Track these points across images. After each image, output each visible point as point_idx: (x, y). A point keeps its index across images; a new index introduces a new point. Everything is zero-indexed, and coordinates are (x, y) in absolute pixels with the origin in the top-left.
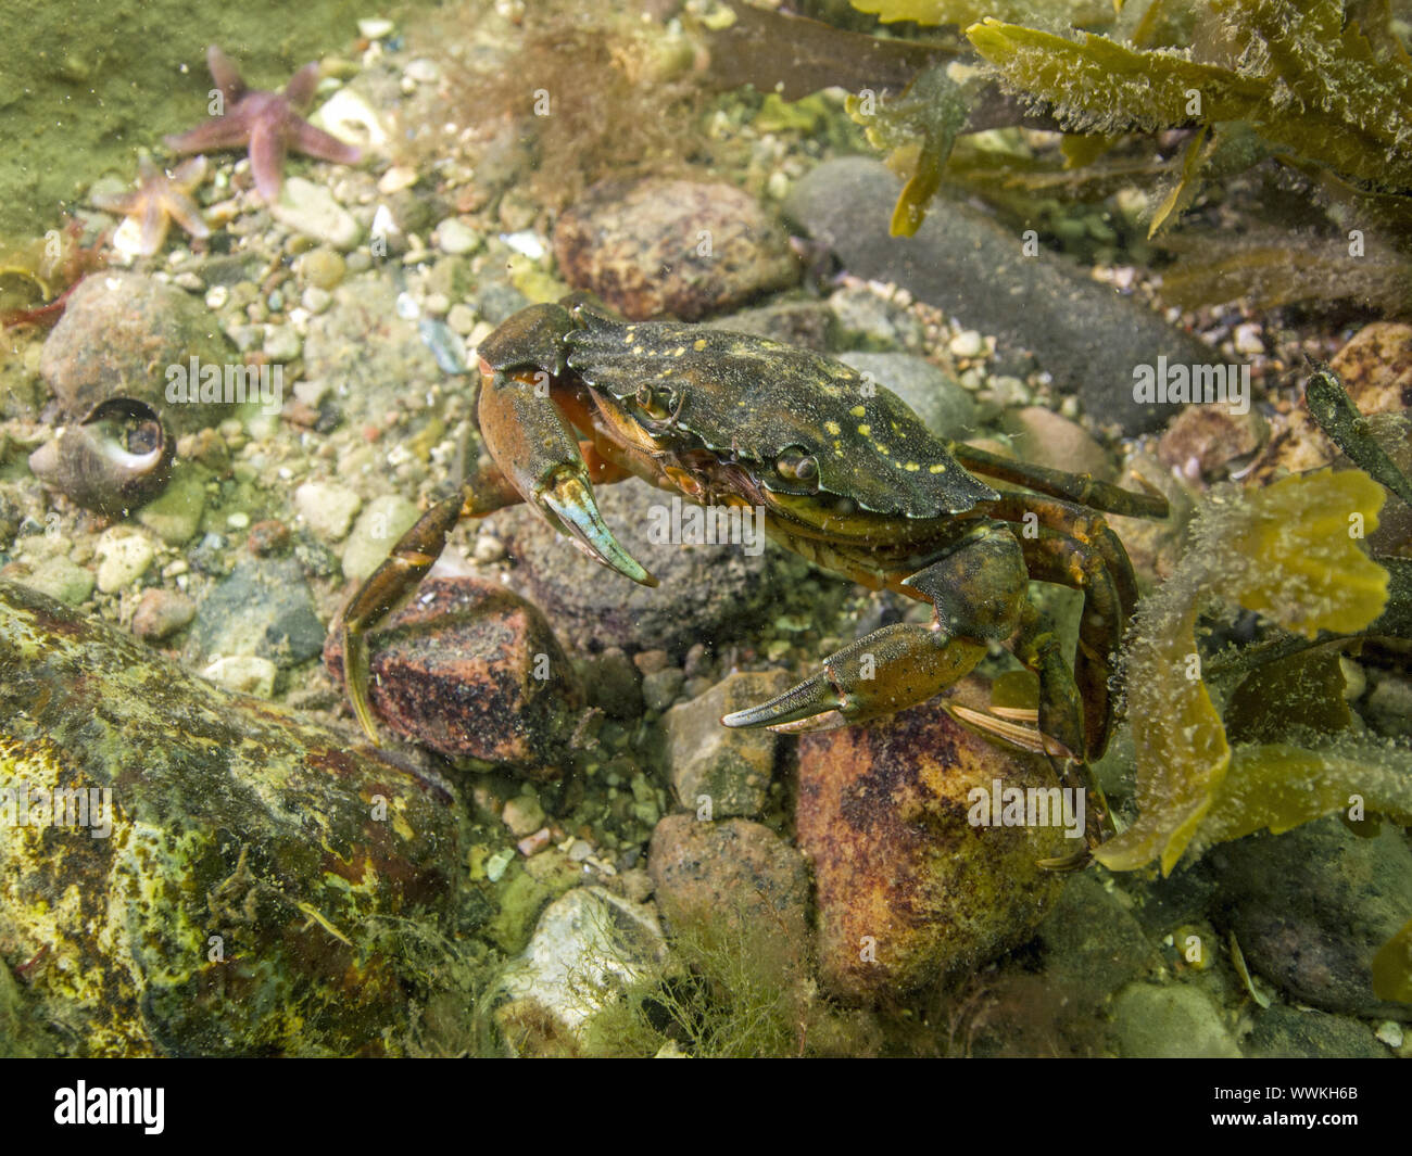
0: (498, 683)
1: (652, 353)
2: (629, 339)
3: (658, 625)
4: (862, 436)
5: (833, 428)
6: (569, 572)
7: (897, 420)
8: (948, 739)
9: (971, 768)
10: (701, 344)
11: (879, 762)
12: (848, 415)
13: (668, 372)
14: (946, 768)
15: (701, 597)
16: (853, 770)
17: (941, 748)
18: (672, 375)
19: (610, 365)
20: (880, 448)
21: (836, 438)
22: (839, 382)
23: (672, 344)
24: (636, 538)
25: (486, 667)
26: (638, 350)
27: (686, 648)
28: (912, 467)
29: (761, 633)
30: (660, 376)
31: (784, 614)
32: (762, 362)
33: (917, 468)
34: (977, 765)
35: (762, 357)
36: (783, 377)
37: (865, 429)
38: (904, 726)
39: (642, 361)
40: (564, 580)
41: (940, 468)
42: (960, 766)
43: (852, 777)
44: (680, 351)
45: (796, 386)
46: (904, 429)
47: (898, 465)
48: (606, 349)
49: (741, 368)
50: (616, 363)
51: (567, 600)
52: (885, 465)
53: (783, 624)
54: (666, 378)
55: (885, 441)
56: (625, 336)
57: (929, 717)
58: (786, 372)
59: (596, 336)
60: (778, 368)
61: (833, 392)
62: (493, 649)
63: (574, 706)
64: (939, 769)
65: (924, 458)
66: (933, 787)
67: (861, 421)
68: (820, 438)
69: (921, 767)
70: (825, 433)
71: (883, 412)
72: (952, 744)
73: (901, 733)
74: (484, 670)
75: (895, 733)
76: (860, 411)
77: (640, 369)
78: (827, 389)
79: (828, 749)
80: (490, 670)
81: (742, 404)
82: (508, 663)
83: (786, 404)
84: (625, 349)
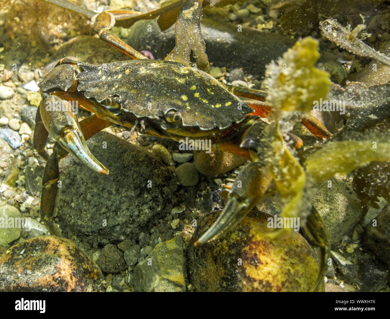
0: (58, 283)
1: (109, 78)
2: (100, 73)
3: (123, 230)
4: (197, 98)
5: (184, 98)
6: (81, 218)
7: (209, 87)
8: (253, 252)
9: (267, 263)
10: (127, 72)
11: (227, 269)
12: (189, 90)
13: (117, 87)
14: (256, 266)
15: (136, 213)
16: (218, 275)
17: (252, 258)
18: (118, 88)
19: (94, 87)
20: (204, 101)
21: (186, 102)
22: (184, 76)
23: (117, 73)
24: (103, 197)
25: (51, 277)
26: (104, 78)
27: (138, 235)
28: (218, 106)
29: (166, 219)
30: (114, 89)
31: (173, 207)
32: (152, 75)
33: (220, 105)
34: (269, 261)
35: (152, 72)
36: (161, 80)
37: (197, 95)
38: (233, 252)
39: (106, 83)
40: (80, 222)
41: (229, 103)
42: (262, 264)
43: (219, 278)
44: (120, 76)
45: (167, 83)
46: (212, 91)
47: (213, 106)
48: (92, 79)
49: (145, 80)
50: (96, 86)
51: (83, 230)
52: (208, 108)
53: (174, 211)
54: (116, 89)
55: (205, 98)
56: (98, 72)
57: (243, 244)
58: (162, 78)
59: (87, 74)
60: (159, 76)
61: (181, 81)
62: (53, 268)
63: (96, 278)
64: (254, 268)
65: (222, 101)
66: (253, 276)
67: (195, 91)
68: (180, 103)
69: (246, 269)
70: (182, 100)
71: (203, 85)
72: (256, 255)
73: (233, 255)
74: (51, 279)
75: (231, 255)
76: (194, 87)
77: (106, 87)
78: (179, 81)
79: (206, 267)
80: (53, 279)
81: (147, 95)
82: (60, 273)
83: (165, 92)
84: (99, 78)
